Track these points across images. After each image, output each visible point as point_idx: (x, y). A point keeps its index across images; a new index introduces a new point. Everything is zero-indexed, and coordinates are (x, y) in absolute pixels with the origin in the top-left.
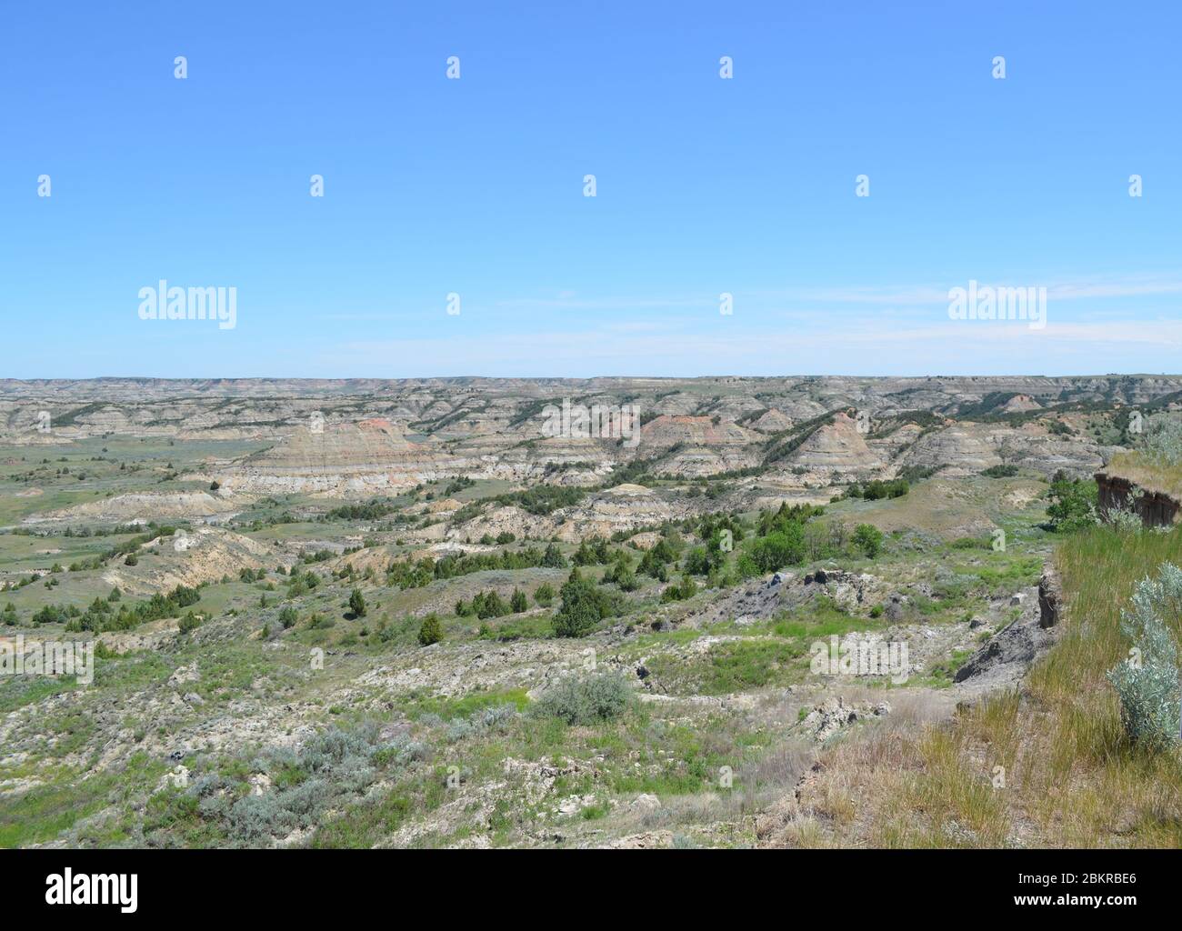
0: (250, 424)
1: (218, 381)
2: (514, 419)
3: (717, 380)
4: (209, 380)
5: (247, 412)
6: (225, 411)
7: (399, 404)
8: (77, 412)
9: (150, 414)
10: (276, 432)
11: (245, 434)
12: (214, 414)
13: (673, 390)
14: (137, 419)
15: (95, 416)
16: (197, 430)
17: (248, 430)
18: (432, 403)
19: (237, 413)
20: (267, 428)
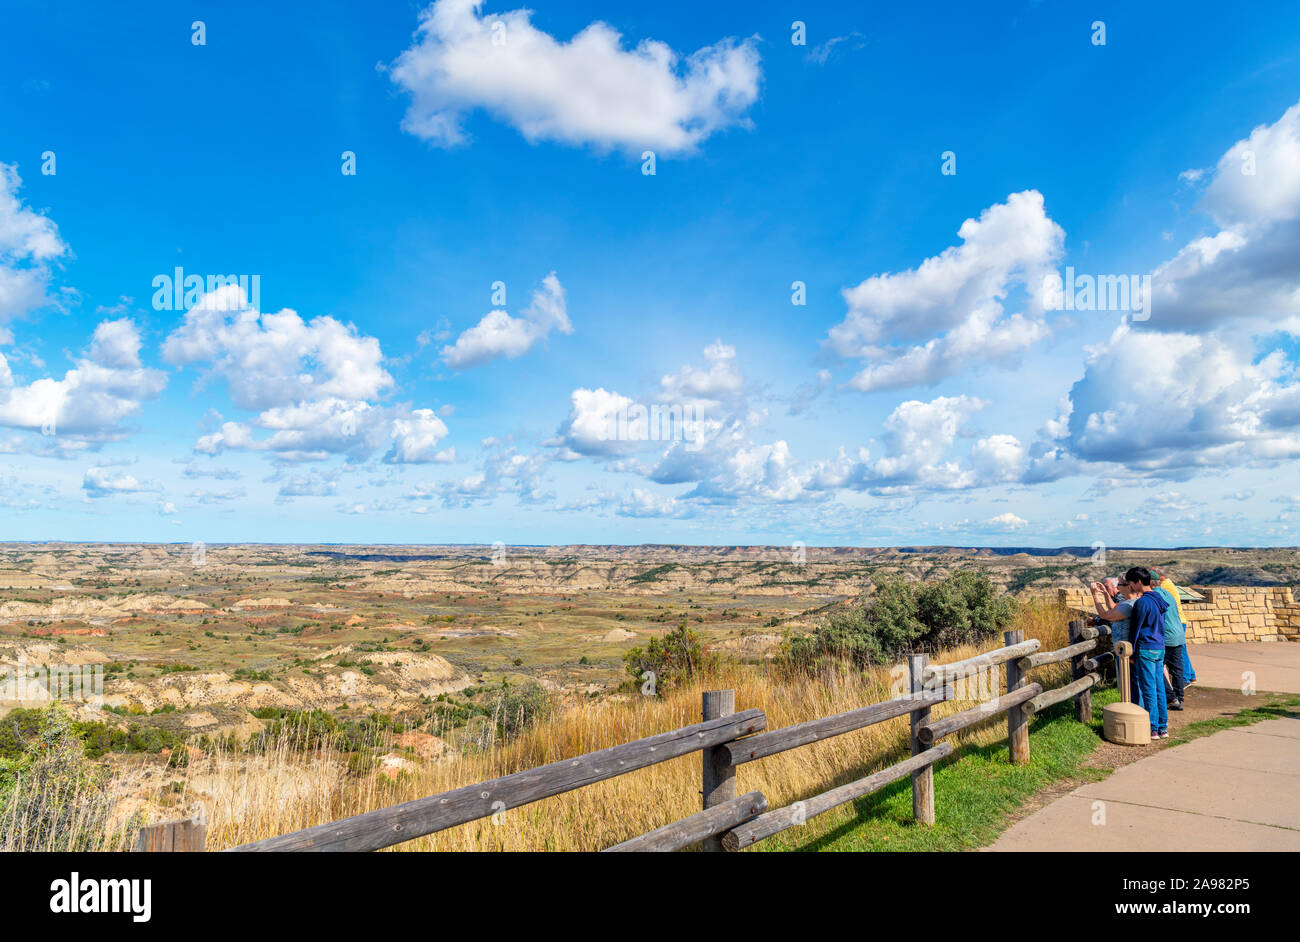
0: (790, 583)
1: (733, 548)
2: (1011, 585)
3: (1214, 551)
4: (726, 547)
5: (782, 573)
6: (764, 572)
7: (904, 569)
8: (656, 571)
9: (708, 573)
10: (811, 590)
11: (788, 592)
12: (756, 575)
13: (1170, 560)
14: (700, 577)
15: (670, 574)
16: (751, 587)
17: (791, 589)
18: (932, 568)
19: (773, 574)
20: (803, 588)
